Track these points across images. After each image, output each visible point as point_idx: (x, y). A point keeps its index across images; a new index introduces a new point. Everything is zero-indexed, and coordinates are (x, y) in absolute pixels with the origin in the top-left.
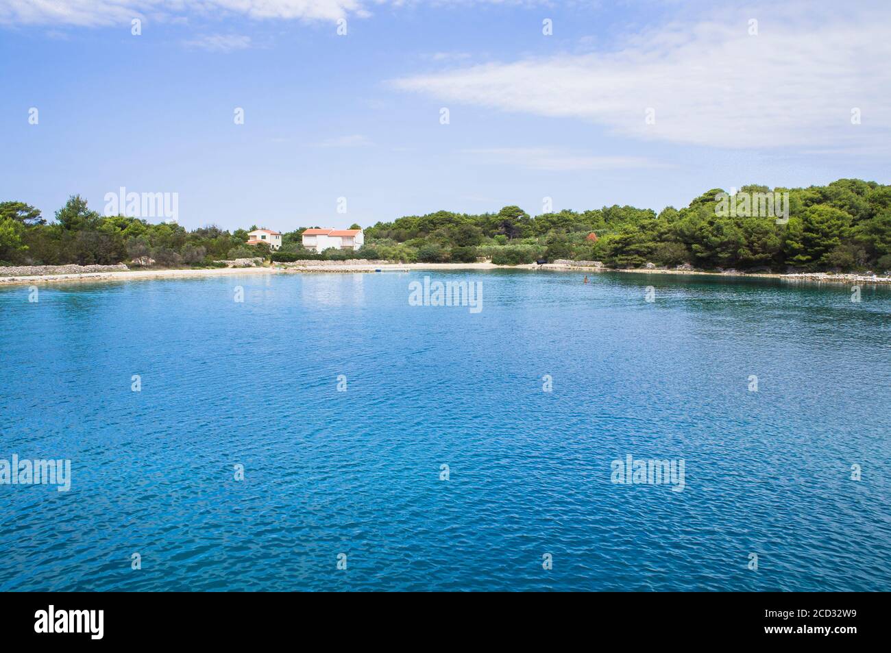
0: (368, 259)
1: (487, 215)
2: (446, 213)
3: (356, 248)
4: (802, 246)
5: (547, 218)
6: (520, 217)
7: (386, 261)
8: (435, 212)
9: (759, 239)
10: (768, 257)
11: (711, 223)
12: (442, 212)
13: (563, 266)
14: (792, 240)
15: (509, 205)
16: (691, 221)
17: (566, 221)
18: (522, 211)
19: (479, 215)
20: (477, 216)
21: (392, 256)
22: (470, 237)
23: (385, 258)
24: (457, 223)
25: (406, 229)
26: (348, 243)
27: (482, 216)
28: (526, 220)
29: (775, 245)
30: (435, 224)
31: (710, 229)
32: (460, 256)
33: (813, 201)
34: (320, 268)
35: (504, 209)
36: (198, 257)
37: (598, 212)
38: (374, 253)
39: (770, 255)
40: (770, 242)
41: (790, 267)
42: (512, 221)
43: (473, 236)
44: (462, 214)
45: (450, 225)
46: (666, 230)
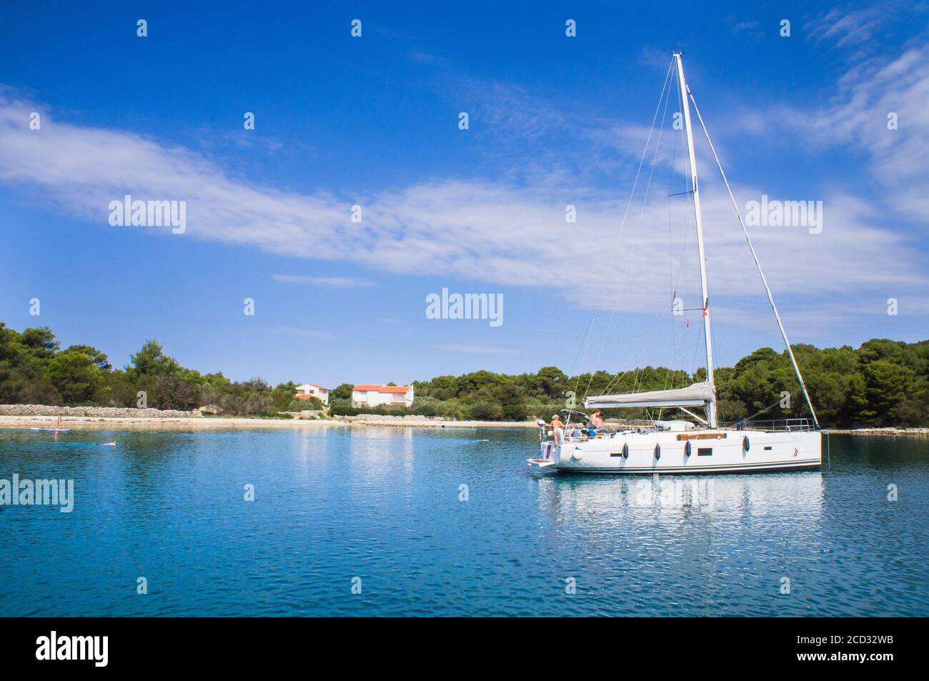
0: (426, 416)
1: (524, 375)
2: (486, 373)
3: (409, 404)
4: (867, 401)
5: (584, 379)
6: (557, 378)
7: (442, 418)
8: (475, 372)
9: (824, 395)
10: (832, 413)
11: (771, 380)
12: (483, 371)
13: (615, 424)
14: (856, 395)
15: (548, 366)
16: (748, 379)
17: (602, 382)
18: (560, 372)
19: (517, 375)
20: (514, 376)
21: (447, 412)
22: (514, 396)
23: (440, 415)
24: (497, 383)
25: (444, 388)
26: (399, 400)
27: (520, 377)
28: (564, 380)
29: (839, 401)
30: (475, 384)
31: (771, 386)
32: (511, 414)
33: (870, 358)
34: (382, 422)
35: (543, 369)
36: (266, 408)
37: (631, 373)
38: (431, 410)
39: (835, 411)
40: (835, 398)
41: (855, 423)
42: (550, 381)
43: (517, 395)
44: (500, 374)
45: (491, 385)
46: (723, 388)
